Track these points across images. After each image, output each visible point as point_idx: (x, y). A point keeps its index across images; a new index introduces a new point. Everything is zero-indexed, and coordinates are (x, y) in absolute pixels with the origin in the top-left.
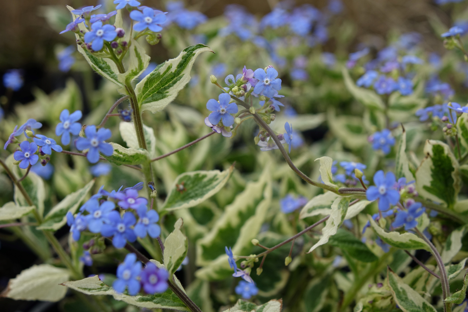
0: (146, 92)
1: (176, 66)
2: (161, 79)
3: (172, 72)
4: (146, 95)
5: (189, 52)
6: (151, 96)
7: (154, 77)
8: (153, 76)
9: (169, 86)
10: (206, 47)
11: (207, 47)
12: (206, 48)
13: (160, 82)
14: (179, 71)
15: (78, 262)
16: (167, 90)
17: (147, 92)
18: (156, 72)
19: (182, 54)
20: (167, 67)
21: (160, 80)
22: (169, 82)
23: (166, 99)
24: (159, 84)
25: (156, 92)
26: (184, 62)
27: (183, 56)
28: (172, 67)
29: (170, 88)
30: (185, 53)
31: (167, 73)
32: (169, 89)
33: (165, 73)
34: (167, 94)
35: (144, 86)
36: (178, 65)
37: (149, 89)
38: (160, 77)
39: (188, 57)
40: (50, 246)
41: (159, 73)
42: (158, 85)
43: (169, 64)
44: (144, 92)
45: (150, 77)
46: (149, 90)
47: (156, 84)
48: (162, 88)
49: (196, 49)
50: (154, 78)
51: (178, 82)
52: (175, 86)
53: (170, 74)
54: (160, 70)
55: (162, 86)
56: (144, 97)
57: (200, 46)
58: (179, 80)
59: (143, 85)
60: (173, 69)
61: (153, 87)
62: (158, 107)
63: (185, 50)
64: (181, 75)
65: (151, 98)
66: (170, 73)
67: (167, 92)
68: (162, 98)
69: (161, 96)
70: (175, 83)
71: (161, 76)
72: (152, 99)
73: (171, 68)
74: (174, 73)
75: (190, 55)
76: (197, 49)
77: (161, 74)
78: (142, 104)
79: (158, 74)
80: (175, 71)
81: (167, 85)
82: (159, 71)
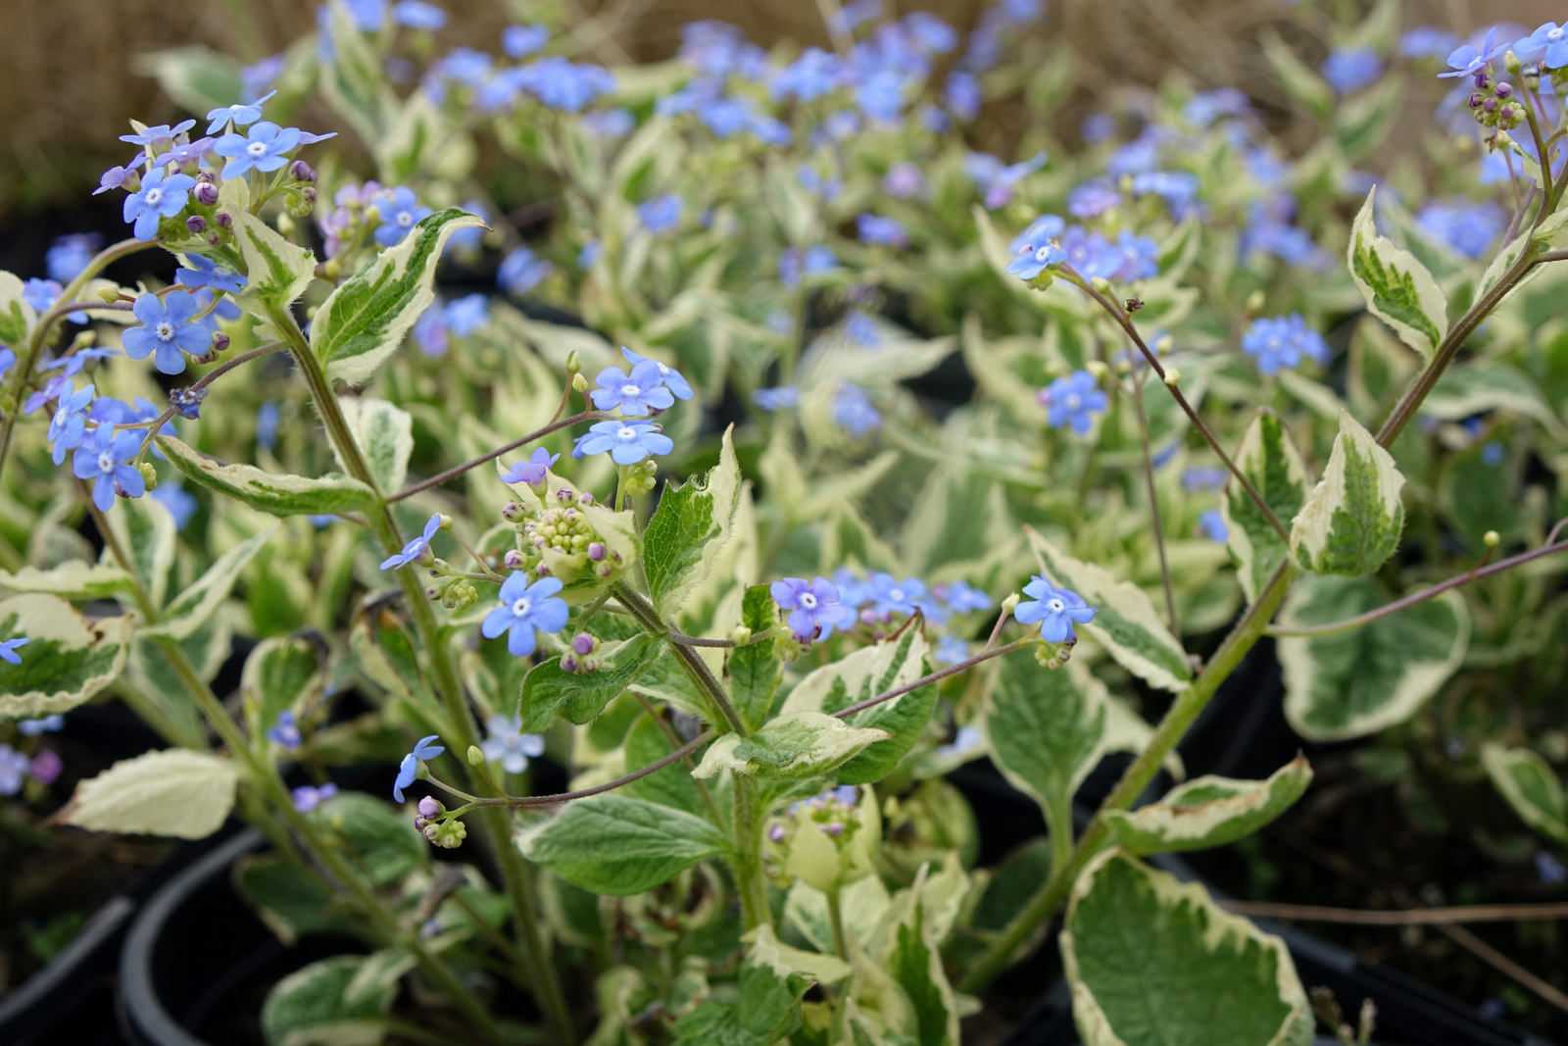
0: (337, 332)
1: (405, 265)
2: (372, 297)
3: (395, 280)
4: (338, 339)
5: (429, 230)
6: (350, 340)
7: (350, 294)
8: (349, 291)
9: (391, 317)
10: (466, 214)
11: (469, 215)
12: (464, 217)
13: (370, 306)
14: (410, 277)
15: (265, 744)
16: (386, 327)
17: (341, 332)
18: (357, 280)
19: (416, 233)
20: (384, 266)
21: (369, 302)
22: (391, 305)
23: (378, 350)
24: (367, 310)
25: (362, 332)
26: (419, 255)
27: (417, 240)
28: (396, 266)
29: (393, 321)
30: (421, 231)
31: (385, 283)
32: (389, 322)
33: (380, 283)
34: (384, 337)
35: (332, 318)
36: (409, 263)
37: (343, 324)
38: (368, 293)
39: (425, 242)
40: (202, 717)
41: (366, 284)
42: (364, 313)
43: (388, 261)
44: (331, 332)
45: (342, 295)
46: (343, 328)
47: (360, 312)
48: (375, 320)
49: (445, 220)
50: (352, 297)
51: (408, 306)
52: (402, 314)
53: (391, 285)
54: (368, 275)
55: (376, 316)
56: (334, 343)
57: (454, 214)
58: (410, 301)
59: (329, 315)
60: (399, 273)
61: (354, 318)
62: (358, 370)
63: (422, 224)
64: (415, 287)
65: (349, 347)
66: (391, 281)
67: (386, 332)
68: (373, 347)
69: (370, 341)
70: (401, 308)
71: (371, 289)
72: (351, 350)
73: (394, 268)
74: (400, 283)
75: (429, 237)
76: (448, 222)
77: (371, 285)
78: (327, 362)
79: (361, 286)
80: (403, 279)
81: (387, 313)
82: (366, 278)
